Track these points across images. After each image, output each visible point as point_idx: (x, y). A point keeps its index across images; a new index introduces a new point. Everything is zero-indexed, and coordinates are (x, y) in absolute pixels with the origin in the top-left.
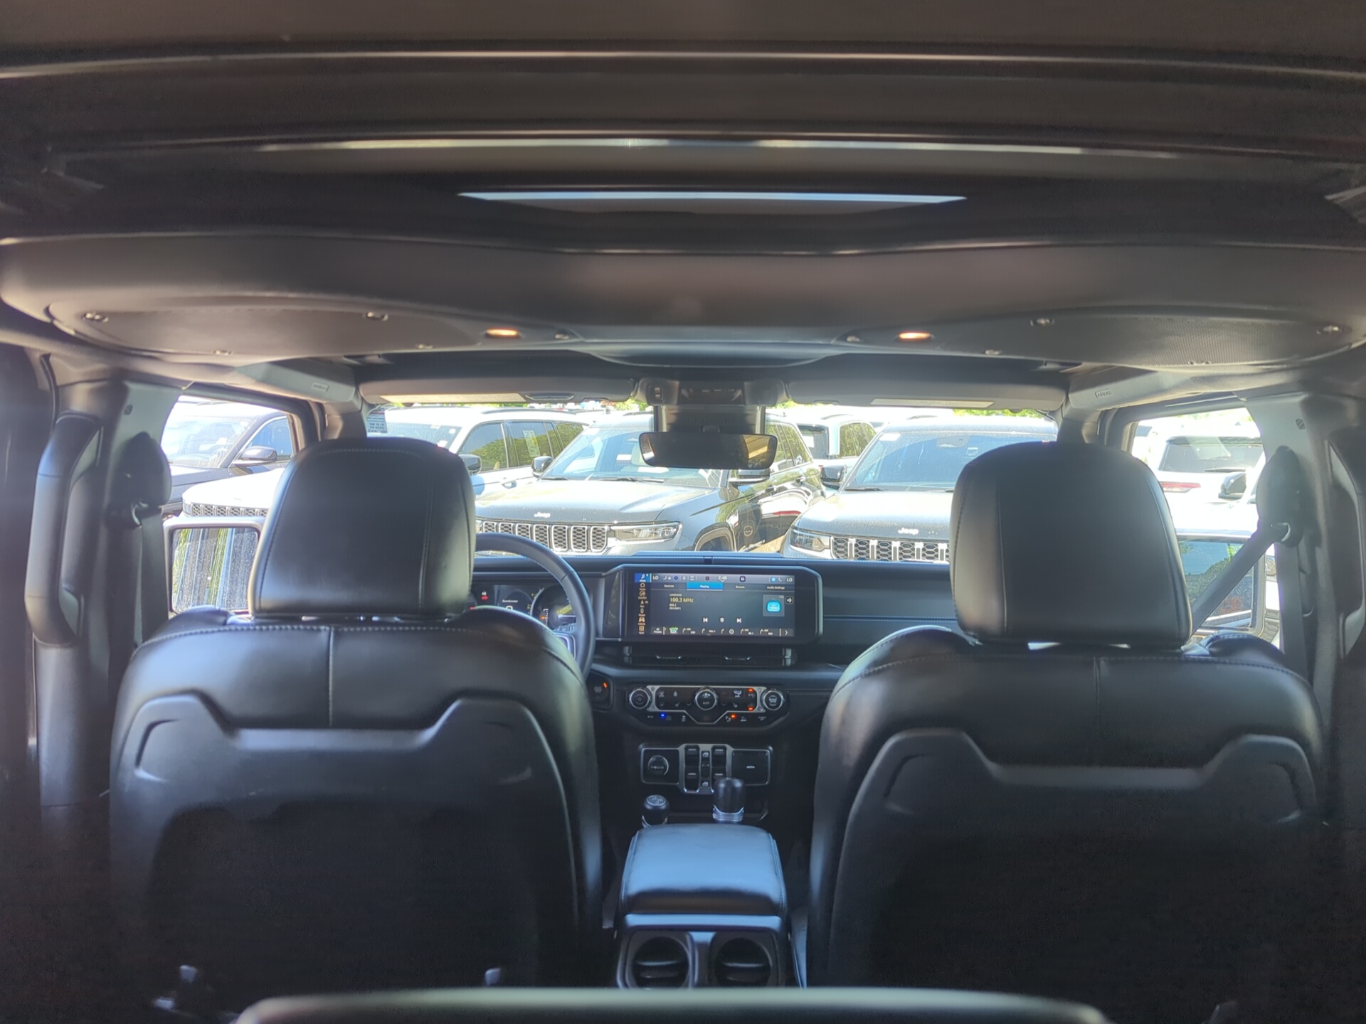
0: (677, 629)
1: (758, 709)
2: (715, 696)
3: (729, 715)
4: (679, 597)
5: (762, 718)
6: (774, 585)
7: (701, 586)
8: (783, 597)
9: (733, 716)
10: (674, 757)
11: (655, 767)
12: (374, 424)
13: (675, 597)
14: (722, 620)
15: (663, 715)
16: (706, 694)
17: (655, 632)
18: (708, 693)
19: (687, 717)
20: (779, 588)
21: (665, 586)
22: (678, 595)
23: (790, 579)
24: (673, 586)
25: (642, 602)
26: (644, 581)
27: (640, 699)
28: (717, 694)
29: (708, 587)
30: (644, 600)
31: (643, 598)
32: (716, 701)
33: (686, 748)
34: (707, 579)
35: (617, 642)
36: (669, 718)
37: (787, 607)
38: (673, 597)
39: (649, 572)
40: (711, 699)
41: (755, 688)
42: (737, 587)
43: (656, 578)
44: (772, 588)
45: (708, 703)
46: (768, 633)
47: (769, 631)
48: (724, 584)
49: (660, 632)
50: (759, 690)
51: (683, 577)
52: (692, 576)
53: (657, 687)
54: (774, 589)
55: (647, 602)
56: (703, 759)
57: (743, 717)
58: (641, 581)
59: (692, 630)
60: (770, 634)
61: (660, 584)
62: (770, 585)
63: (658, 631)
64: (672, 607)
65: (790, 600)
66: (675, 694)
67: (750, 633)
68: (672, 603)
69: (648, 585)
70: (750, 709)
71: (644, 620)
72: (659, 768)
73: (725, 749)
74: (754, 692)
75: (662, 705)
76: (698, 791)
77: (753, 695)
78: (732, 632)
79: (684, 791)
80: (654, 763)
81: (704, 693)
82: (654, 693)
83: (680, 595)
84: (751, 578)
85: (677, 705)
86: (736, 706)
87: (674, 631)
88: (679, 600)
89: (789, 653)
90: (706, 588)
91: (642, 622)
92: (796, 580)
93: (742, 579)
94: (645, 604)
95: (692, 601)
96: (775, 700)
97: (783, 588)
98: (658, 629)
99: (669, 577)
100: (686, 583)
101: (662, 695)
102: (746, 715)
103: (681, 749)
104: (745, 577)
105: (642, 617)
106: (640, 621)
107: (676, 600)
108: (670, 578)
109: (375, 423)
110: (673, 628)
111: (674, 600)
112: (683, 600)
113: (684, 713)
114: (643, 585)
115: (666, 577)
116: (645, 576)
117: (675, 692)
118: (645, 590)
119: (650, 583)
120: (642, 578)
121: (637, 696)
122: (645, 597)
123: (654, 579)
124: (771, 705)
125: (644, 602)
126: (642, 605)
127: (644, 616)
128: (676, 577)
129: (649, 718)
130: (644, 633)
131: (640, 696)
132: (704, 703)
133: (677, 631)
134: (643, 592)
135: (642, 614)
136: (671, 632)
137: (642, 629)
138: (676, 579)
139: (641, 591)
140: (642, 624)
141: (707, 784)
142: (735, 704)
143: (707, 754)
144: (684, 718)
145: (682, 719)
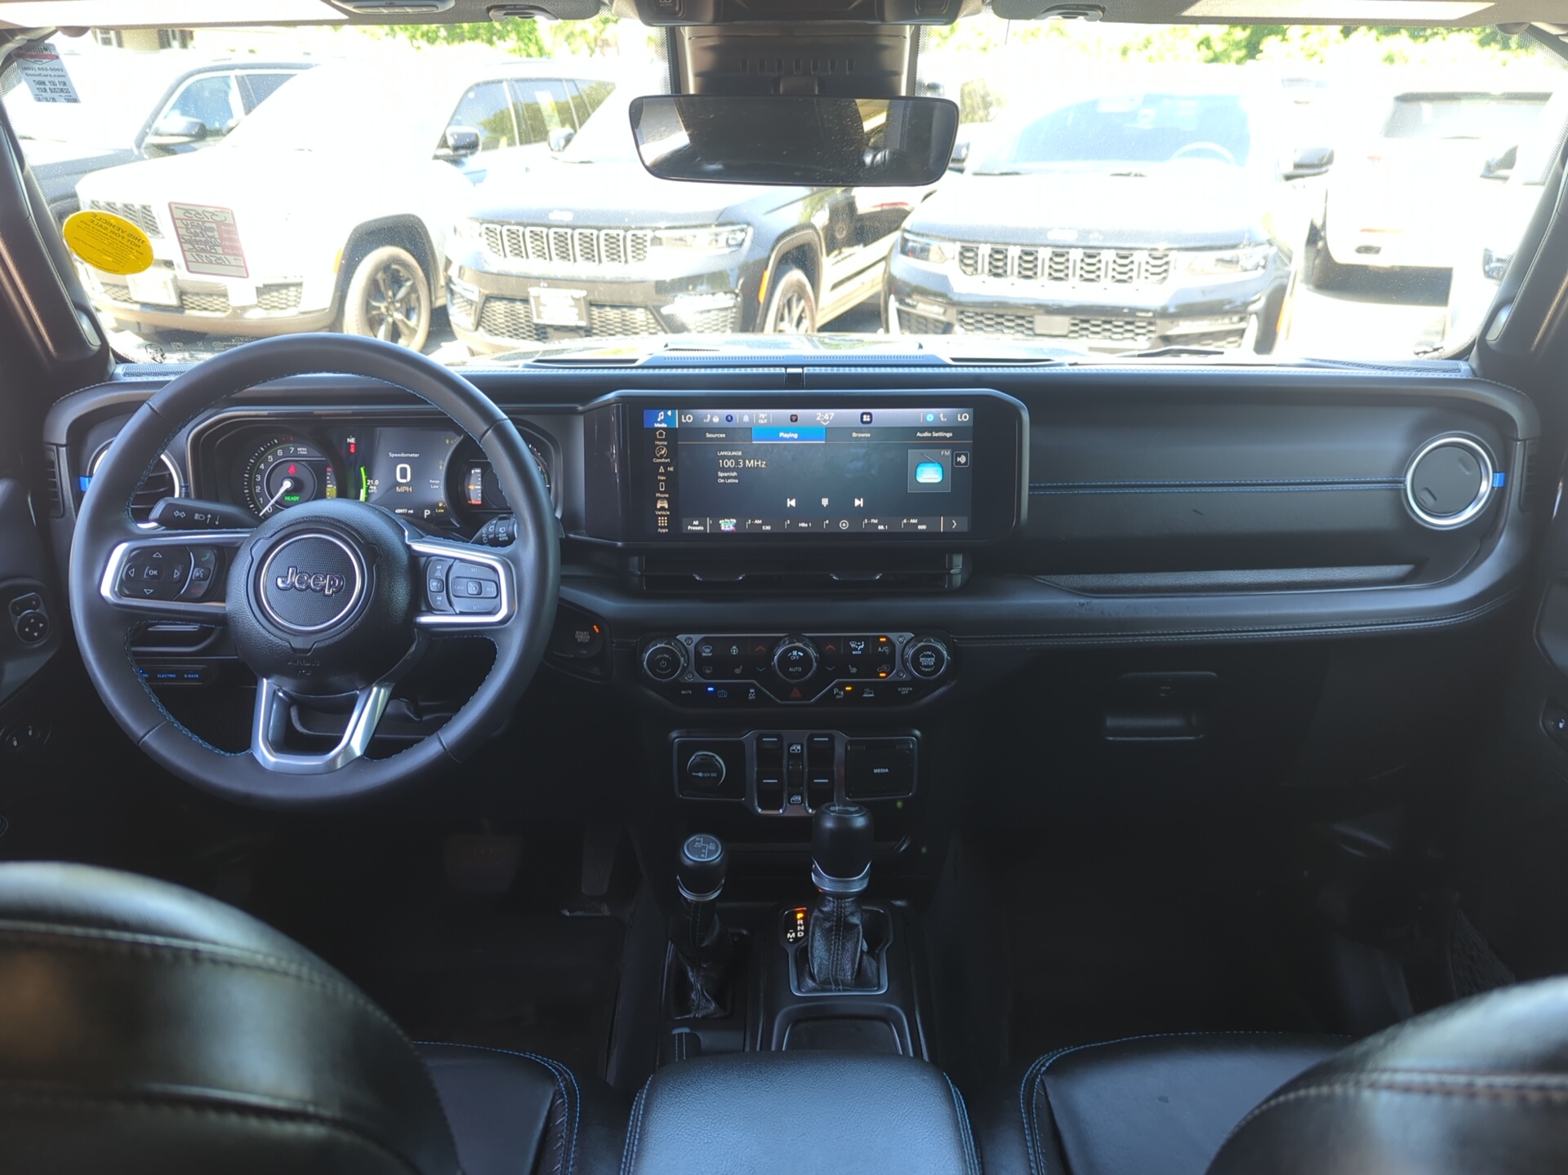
0: (735, 521)
1: (897, 673)
2: (811, 652)
3: (841, 686)
4: (736, 458)
5: (905, 691)
6: (930, 429)
7: (781, 434)
8: (948, 453)
9: (848, 688)
10: (734, 755)
11: (700, 774)
12: (43, 83)
13: (729, 458)
14: (825, 502)
15: (710, 689)
16: (795, 653)
17: (689, 527)
18: (799, 649)
19: (758, 691)
20: (941, 434)
21: (708, 435)
22: (734, 453)
23: (964, 416)
24: (723, 436)
25: (662, 470)
26: (664, 425)
27: (664, 661)
28: (818, 650)
29: (796, 436)
30: (666, 465)
31: (663, 460)
32: (815, 664)
33: (759, 739)
34: (794, 419)
35: (615, 547)
36: (723, 694)
37: (954, 473)
38: (723, 458)
39: (672, 408)
40: (805, 661)
41: (893, 636)
42: (854, 435)
43: (689, 418)
44: (926, 434)
45: (800, 669)
46: (917, 525)
47: (920, 523)
48: (827, 429)
49: (701, 528)
50: (900, 638)
51: (744, 416)
52: (763, 415)
53: (696, 637)
54: (932, 438)
55: (671, 469)
56: (792, 756)
57: (868, 690)
58: (657, 425)
59: (764, 523)
60: (922, 527)
61: (698, 431)
62: (923, 430)
63: (696, 527)
64: (724, 477)
65: (962, 459)
66: (734, 650)
67: (881, 527)
68: (724, 470)
69: (670, 432)
70: (882, 675)
71: (666, 506)
72: (706, 775)
73: (832, 737)
74: (889, 642)
75: (708, 671)
76: (781, 811)
77: (886, 649)
78: (844, 525)
79: (757, 812)
80: (698, 767)
81: (791, 650)
82: (691, 648)
83: (740, 453)
84: (884, 416)
85: (738, 671)
86: (854, 670)
87: (727, 525)
88: (737, 463)
89: (958, 560)
90: (792, 439)
91: (662, 509)
92: (976, 417)
93: (866, 418)
94: (666, 473)
95: (762, 464)
96: (931, 661)
97: (949, 435)
98: (696, 523)
99: (715, 416)
100: (751, 428)
101: (707, 652)
102: (871, 686)
103: (749, 739)
104: (870, 414)
105: (662, 499)
106: (659, 506)
107: (730, 464)
108: (716, 420)
109: (46, 80)
110: (726, 520)
111: (726, 463)
112: (744, 463)
113: (753, 686)
114: (661, 434)
115: (709, 416)
116: (666, 415)
117: (734, 647)
118: (666, 443)
119: (676, 428)
120: (659, 420)
121: (658, 657)
122: (666, 458)
123: (683, 421)
124: (923, 669)
125: (666, 469)
126: (662, 474)
127: (667, 496)
128: (729, 418)
129: (684, 694)
130: (667, 530)
131: (665, 659)
132: (791, 669)
133: (735, 526)
134: (663, 449)
135: (661, 492)
136: (723, 528)
137: (663, 522)
138: (729, 421)
139: (658, 445)
140: (664, 513)
141: (800, 799)
142: (852, 667)
143: (799, 748)
144: (752, 693)
145: (749, 695)
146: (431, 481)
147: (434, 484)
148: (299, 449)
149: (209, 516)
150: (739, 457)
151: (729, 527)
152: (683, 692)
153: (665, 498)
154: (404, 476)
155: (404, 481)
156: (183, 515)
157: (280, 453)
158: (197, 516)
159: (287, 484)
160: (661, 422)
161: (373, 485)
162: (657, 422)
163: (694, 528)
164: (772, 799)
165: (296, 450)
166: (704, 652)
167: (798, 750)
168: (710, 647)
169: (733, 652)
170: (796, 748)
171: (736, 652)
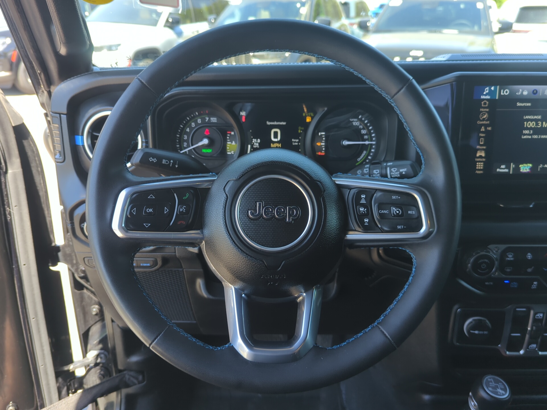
0: (531, 165)
4: (536, 121)
11: (476, 332)
13: (532, 120)
15: (506, 282)
17: (498, 170)
19: (540, 283)
21: (519, 104)
22: (536, 117)
24: (529, 104)
25: (483, 129)
26: (488, 97)
27: (484, 266)
30: (486, 126)
31: (484, 122)
33: (515, 309)
36: (515, 285)
38: (528, 120)
39: (495, 85)
43: (506, 92)
49: (506, 170)
51: (545, 90)
53: (503, 247)
55: (489, 129)
56: (535, 320)
58: (483, 97)
61: (512, 101)
63: (503, 169)
64: (526, 135)
66: (529, 256)
68: (527, 129)
69: (492, 102)
71: (483, 154)
72: (481, 332)
75: (508, 270)
79: (506, 353)
80: (474, 327)
82: (498, 256)
83: (539, 117)
85: (529, 270)
87: (525, 168)
88: (537, 124)
91: (481, 157)
94: (486, 132)
98: (503, 167)
99: (525, 91)
101: (510, 257)
103: (509, 310)
105: (481, 150)
106: (478, 155)
107: (532, 125)
108: (525, 93)
110: (524, 165)
111: (529, 124)
112: (542, 124)
113: (537, 280)
114: (485, 104)
115: (521, 90)
116: (490, 89)
117: (529, 254)
118: (487, 110)
119: (496, 100)
120: (485, 93)
121: (480, 261)
122: (487, 121)
123: (502, 94)
125: (486, 128)
126: (483, 132)
127: (485, 147)
128: (535, 91)
129: (487, 285)
130: (482, 172)
131: (485, 263)
133: (531, 169)
134: (485, 114)
135: (481, 145)
136: (521, 171)
137: (480, 166)
138: (535, 94)
139: (482, 112)
140: (481, 160)
141: (535, 346)
143: (541, 315)
144: (535, 284)
145: (532, 286)
146: (293, 140)
147: (295, 142)
148: (212, 119)
149: (172, 161)
150: (539, 120)
151: (526, 170)
152: (486, 283)
153: (483, 149)
154: (276, 136)
155: (276, 140)
156: (155, 160)
157: (199, 121)
158: (164, 161)
159: (206, 141)
160: (486, 95)
161: (256, 143)
162: (484, 95)
163: (501, 170)
164: (514, 345)
165: (209, 120)
166: (508, 257)
167: (541, 317)
168: (512, 254)
169: (528, 257)
170: (540, 315)
171: (530, 258)
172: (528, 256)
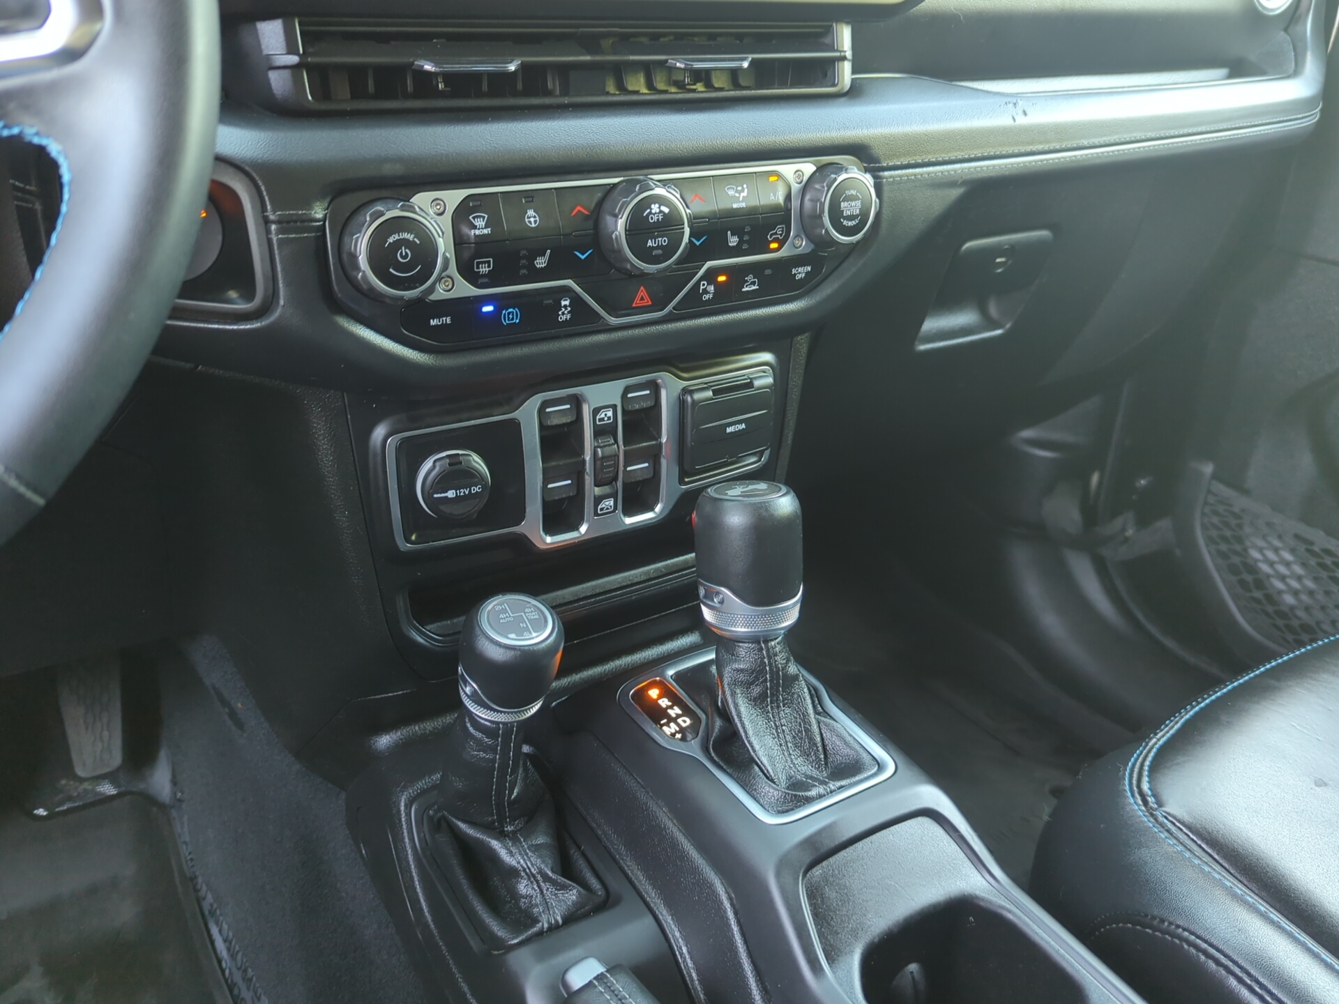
1: (795, 239)
2: (681, 205)
3: (712, 275)
5: (801, 272)
9: (722, 278)
10: (505, 445)
15: (488, 309)
18: (661, 201)
19: (577, 302)
32: (687, 230)
33: (546, 408)
36: (512, 316)
50: (798, 173)
56: (596, 429)
57: (750, 278)
70: (774, 245)
72: (463, 494)
73: (655, 387)
74: (786, 182)
76: (583, 529)
77: (781, 195)
79: (541, 542)
80: (444, 481)
81: (647, 203)
82: (445, 221)
85: (541, 262)
101: (480, 227)
102: (756, 269)
103: (528, 414)
113: (566, 291)
121: (391, 240)
124: (845, 223)
129: (436, 326)
131: (407, 243)
132: (650, 243)
141: (612, 503)
142: (733, 234)
143: (610, 414)
144: (565, 307)
145: (560, 313)
152: (433, 322)
164: (560, 515)
166: (475, 227)
167: (609, 418)
168: (484, 217)
169: (530, 222)
170: (606, 415)
171: (535, 222)
172: (529, 218)
